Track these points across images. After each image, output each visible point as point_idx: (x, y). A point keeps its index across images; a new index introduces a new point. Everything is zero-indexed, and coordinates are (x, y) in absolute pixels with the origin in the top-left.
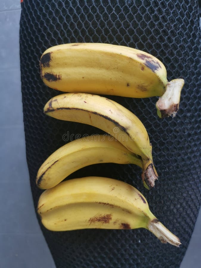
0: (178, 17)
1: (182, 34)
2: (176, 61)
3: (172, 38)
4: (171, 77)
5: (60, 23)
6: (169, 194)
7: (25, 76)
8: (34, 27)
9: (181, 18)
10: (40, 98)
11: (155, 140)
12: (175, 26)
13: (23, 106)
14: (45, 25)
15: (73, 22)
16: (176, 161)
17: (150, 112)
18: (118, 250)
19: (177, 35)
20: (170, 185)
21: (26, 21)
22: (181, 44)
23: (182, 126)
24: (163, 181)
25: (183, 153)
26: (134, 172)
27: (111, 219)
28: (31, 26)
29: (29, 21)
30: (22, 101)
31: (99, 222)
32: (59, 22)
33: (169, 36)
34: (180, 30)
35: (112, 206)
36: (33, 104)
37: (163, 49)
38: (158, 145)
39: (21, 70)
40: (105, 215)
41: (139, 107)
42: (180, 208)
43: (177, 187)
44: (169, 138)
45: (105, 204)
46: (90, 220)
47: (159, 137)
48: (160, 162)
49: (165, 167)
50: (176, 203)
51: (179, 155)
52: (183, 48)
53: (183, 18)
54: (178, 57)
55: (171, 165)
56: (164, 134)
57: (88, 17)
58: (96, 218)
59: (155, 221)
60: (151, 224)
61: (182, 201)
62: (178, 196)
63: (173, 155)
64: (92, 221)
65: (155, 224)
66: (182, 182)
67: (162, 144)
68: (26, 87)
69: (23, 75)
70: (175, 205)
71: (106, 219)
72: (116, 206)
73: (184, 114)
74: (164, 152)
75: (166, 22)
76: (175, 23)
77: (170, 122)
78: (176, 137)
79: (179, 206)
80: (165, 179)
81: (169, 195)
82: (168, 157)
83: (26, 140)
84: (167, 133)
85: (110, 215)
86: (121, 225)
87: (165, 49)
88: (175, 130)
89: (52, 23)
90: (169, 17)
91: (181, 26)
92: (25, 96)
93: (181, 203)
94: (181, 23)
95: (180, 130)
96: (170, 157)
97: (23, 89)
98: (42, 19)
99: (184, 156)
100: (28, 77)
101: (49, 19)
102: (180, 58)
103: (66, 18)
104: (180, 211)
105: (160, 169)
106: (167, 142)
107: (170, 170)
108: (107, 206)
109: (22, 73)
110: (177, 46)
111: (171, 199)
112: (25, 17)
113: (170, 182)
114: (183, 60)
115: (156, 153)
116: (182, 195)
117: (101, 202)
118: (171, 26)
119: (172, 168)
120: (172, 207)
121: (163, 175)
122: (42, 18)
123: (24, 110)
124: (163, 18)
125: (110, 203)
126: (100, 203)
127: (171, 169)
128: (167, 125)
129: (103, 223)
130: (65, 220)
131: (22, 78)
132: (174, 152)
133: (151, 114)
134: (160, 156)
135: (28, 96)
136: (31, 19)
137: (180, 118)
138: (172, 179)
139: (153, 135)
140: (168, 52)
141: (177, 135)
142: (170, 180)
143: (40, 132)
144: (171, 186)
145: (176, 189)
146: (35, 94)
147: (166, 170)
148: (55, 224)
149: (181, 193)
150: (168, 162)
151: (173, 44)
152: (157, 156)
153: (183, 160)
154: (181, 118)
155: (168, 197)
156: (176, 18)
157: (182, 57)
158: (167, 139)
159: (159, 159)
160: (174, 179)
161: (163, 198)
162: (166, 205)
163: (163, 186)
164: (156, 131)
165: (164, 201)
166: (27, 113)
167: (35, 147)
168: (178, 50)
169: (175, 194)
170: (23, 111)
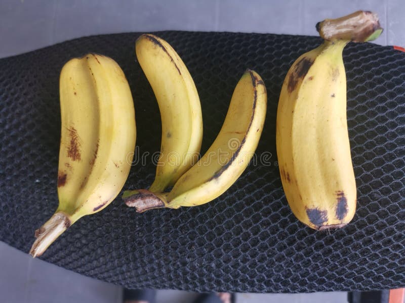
0: (349, 261)
1: (325, 264)
2: (290, 254)
3: (322, 249)
4: (268, 244)
5: (357, 97)
6: (103, 228)
7: (290, 41)
8: (355, 60)
9: (348, 265)
10: (256, 58)
11: (182, 215)
12: (338, 255)
13: (247, 34)
14: (356, 76)
15: (356, 116)
16: (150, 242)
17: (222, 211)
18: (28, 150)
19: (325, 258)
20: (115, 230)
21: (366, 50)
22: (312, 262)
23: (198, 255)
24: (122, 221)
25: (159, 253)
26: (139, 181)
27: (74, 159)
28: (357, 57)
29: (365, 54)
30: (254, 33)
31: (70, 142)
32: (359, 95)
33: (325, 245)
34: (332, 263)
35: (92, 162)
36: (249, 47)
37: (307, 236)
38: (174, 219)
39: (297, 36)
40: (80, 152)
41: (231, 196)
42: (81, 243)
43: (112, 241)
44: (183, 234)
45: (96, 153)
46: (73, 129)
47: (186, 221)
48: (150, 219)
49: (142, 226)
50: (89, 238)
51: (157, 248)
52: (306, 264)
53: (347, 268)
54: (294, 256)
55: (144, 235)
56: (190, 228)
57: (361, 137)
58: (75, 138)
59: (67, 224)
60: (63, 217)
61: (91, 246)
62: (98, 242)
63: (158, 238)
64: (73, 132)
65: (63, 222)
66: (119, 248)
67: (175, 224)
68: (274, 41)
69: (290, 39)
70: (86, 236)
71: (74, 152)
72: (92, 168)
73: (215, 258)
74: (163, 226)
75: (344, 244)
76: (341, 256)
77: (205, 238)
78: (184, 244)
79: (84, 241)
80: (125, 224)
81: (101, 229)
82: (156, 231)
83: (198, 33)
84: (190, 233)
85: (79, 159)
86: (65, 173)
87: (308, 239)
88: (192, 244)
89: (358, 85)
90: (350, 248)
91: (337, 264)
92: (260, 37)
93: (88, 244)
94: (341, 265)
95: (193, 251)
96: (155, 234)
97: (271, 36)
98: (365, 73)
99: (155, 255)
100: (287, 45)
101: (365, 83)
102: (293, 260)
103: (363, 107)
104: (77, 243)
105: (140, 219)
106: (177, 232)
107: (136, 233)
108: (93, 155)
109: (294, 37)
110: (309, 256)
111: (95, 232)
112: (371, 49)
113: (120, 231)
114: (290, 264)
115: (163, 214)
116: (100, 247)
117: (99, 147)
118: (337, 251)
119: (140, 235)
120: (83, 231)
121: (132, 221)
122: (367, 72)
123: (240, 35)
124: (351, 240)
125: (97, 161)
126: (97, 146)
127: (138, 234)
128: (202, 234)
129: (68, 148)
130: (75, 94)
131: (286, 37)
132: (163, 240)
133: (219, 212)
134: (159, 221)
135: (260, 43)
136: (366, 57)
137: (209, 252)
138: (124, 234)
139: (189, 213)
140: (302, 243)
141: (186, 246)
142: (122, 231)
143: (208, 54)
144: (114, 232)
145: (109, 239)
146: (262, 53)
147: (137, 226)
148: (71, 78)
149: (102, 245)
150: (150, 231)
151: (312, 251)
152: (159, 215)
153: (150, 252)
154: (209, 254)
155: (99, 227)
156: (348, 259)
157: (294, 262)
158: (182, 232)
159: (154, 219)
160: (123, 237)
161: (98, 220)
162: (87, 224)
163: (116, 221)
164: (194, 217)
165: (93, 221)
166: (236, 39)
167: (187, 44)
168: (304, 257)
169: (101, 237)
170: (239, 33)
